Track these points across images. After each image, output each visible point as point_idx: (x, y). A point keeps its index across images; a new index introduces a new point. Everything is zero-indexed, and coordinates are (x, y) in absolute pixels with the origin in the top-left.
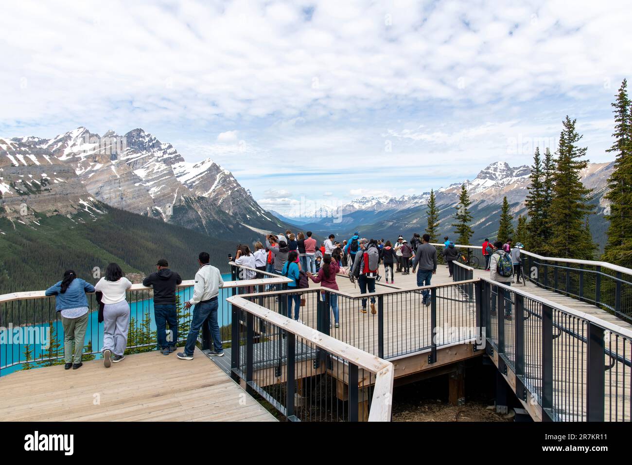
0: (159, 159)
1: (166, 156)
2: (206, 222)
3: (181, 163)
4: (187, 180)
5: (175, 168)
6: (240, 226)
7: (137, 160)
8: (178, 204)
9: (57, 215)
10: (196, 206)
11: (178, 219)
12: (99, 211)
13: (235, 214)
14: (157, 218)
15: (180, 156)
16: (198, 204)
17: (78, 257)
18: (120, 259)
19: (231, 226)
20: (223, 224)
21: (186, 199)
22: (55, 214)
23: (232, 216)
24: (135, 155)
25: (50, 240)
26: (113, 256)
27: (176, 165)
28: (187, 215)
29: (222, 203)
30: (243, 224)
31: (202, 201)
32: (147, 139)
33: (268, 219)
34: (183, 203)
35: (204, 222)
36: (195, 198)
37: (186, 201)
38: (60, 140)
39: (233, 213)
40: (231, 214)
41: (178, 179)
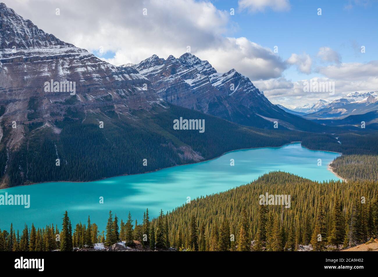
0: (201, 72)
1: (205, 70)
2: (231, 113)
3: (214, 74)
4: (219, 85)
5: (210, 77)
6: (255, 116)
7: (187, 73)
8: (213, 101)
9: (141, 109)
10: (224, 102)
11: (213, 111)
12: (163, 106)
13: (252, 107)
14: (199, 111)
15: (213, 68)
16: (226, 101)
17: (153, 135)
18: (176, 138)
19: (249, 116)
20: (243, 114)
21: (218, 98)
22: (140, 109)
23: (249, 109)
24: (185, 71)
25: (137, 125)
26: (172, 135)
27: (211, 75)
28: (218, 109)
29: (242, 100)
30: (257, 115)
31: (229, 98)
32: (193, 59)
33: (276, 110)
34: (216, 101)
35: (230, 113)
36: (224, 97)
37: (218, 99)
38: (143, 64)
39: (250, 107)
40: (249, 107)
41: (213, 85)
